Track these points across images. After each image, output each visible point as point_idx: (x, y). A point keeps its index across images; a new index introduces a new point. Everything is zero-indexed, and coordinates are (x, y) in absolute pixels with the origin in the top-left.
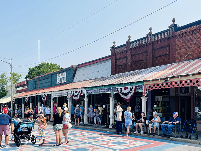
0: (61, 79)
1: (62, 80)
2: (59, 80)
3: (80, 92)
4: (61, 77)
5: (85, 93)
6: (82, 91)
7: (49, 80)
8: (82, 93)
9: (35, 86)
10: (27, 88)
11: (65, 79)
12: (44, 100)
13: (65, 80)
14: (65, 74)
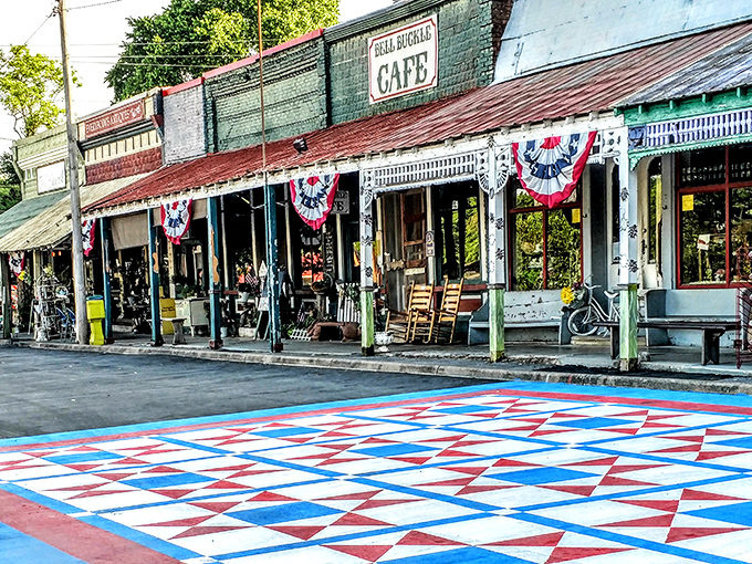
0: (401, 69)
1: (407, 72)
2: (386, 77)
3: (584, 141)
4: (398, 56)
5: (623, 148)
6: (593, 135)
7: (312, 80)
8: (597, 150)
9: (215, 127)
10: (155, 145)
11: (430, 66)
12: (314, 215)
13: (432, 73)
14: (433, 31)
